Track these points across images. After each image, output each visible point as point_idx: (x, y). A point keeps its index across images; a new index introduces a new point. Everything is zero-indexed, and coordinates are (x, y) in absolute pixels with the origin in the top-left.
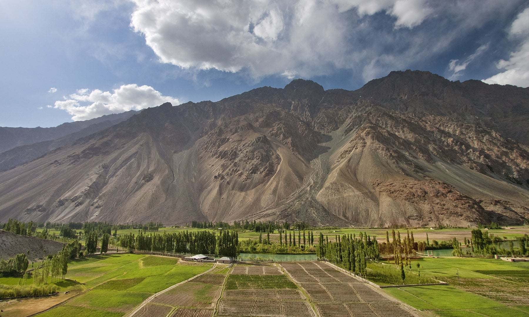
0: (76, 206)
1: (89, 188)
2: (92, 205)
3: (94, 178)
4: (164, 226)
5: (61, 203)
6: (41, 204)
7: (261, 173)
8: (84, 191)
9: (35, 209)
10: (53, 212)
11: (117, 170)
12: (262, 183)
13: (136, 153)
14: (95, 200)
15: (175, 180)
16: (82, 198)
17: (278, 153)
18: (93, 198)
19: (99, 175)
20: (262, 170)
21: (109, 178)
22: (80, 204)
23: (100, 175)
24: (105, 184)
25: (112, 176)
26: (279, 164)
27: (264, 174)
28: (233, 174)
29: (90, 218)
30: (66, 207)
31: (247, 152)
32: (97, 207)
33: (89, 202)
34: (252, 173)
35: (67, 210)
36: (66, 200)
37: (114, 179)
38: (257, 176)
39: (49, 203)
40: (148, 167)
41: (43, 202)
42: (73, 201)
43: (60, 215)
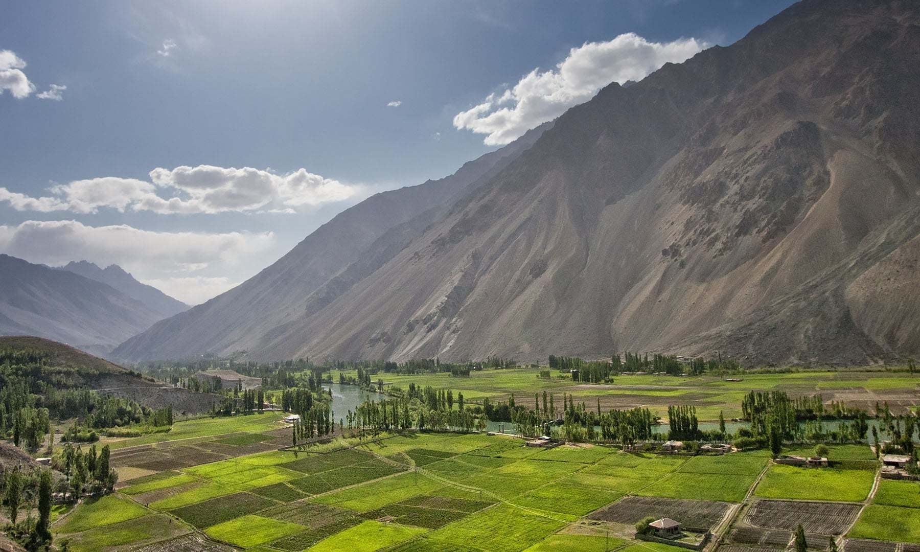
0: (428, 332)
1: (446, 299)
2: (448, 328)
3: (456, 279)
4: (518, 365)
5: (411, 328)
6: (386, 331)
7: (759, 232)
8: (440, 303)
9: (379, 339)
10: (400, 342)
11: (493, 259)
12: (753, 257)
13: (529, 219)
14: (454, 320)
15: (587, 268)
16: (436, 317)
17: (829, 166)
18: (452, 317)
19: (463, 273)
20: (763, 223)
21: (480, 277)
22: (433, 327)
23: (466, 273)
24: (472, 289)
25: (484, 273)
26: (815, 200)
27: (764, 233)
28: (700, 241)
29: (442, 350)
30: (415, 335)
31: (747, 178)
32: (454, 332)
33: (446, 322)
34: (738, 235)
35: (416, 339)
36: (417, 322)
37: (487, 278)
38: (748, 241)
39: (397, 327)
40: (544, 247)
41: (388, 328)
42: (425, 324)
43: (407, 346)
